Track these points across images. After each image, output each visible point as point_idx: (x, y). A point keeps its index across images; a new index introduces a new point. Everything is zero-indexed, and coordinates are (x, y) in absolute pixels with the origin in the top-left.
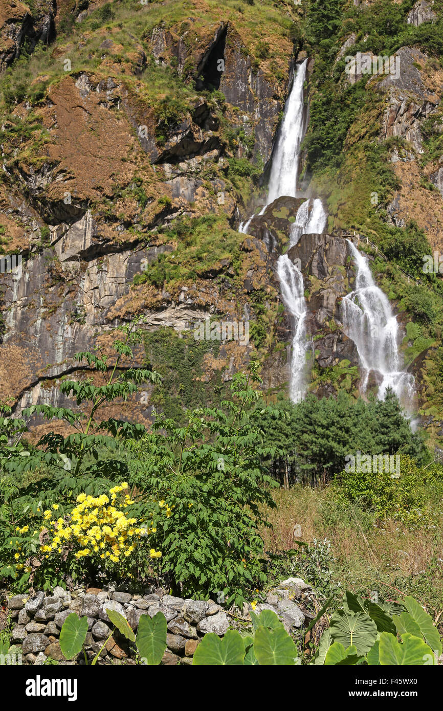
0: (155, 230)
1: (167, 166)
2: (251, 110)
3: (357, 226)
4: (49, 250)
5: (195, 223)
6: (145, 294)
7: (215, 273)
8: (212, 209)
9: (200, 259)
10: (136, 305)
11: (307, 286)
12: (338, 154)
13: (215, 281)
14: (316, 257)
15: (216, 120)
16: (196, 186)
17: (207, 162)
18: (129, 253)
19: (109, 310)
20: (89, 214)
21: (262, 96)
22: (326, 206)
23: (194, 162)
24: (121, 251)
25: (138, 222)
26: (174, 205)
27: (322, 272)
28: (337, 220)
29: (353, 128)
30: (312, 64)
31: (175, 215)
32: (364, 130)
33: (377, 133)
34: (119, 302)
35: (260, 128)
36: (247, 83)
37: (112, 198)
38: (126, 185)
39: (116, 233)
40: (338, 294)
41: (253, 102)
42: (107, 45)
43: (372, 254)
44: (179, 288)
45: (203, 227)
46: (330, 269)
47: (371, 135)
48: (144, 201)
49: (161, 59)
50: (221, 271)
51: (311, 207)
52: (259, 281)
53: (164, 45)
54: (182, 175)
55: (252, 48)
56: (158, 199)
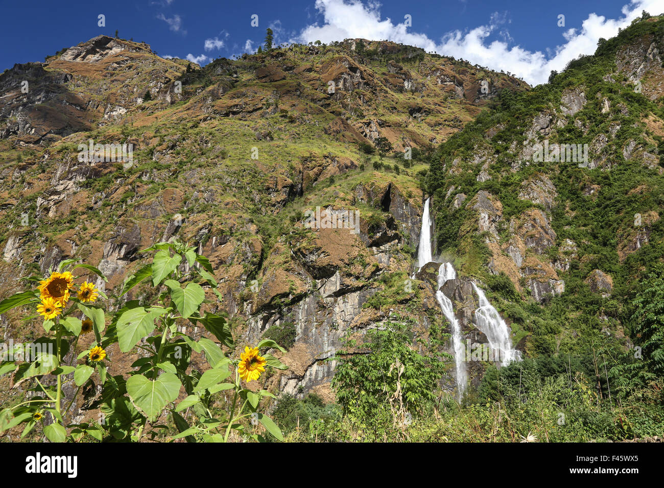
0: (371, 280)
1: (374, 248)
2: (406, 221)
3: (474, 275)
4: (317, 293)
5: (392, 276)
6: (370, 313)
7: (407, 301)
8: (399, 269)
9: (398, 294)
10: (365, 319)
11: (454, 306)
12: (455, 241)
13: (407, 305)
14: (457, 291)
15: (396, 225)
16: (390, 257)
17: (393, 245)
18: (359, 292)
19: (351, 323)
20: (337, 273)
21: (411, 215)
22: (454, 266)
23: (387, 246)
24: (354, 291)
25: (363, 277)
26: (380, 267)
27: (462, 299)
28: (462, 273)
29: (462, 228)
30: (432, 200)
31: (381, 272)
32: (469, 229)
33: (476, 230)
34: (356, 318)
35: (412, 230)
36: (403, 209)
37: (348, 265)
38: (355, 258)
39: (351, 282)
40: (472, 310)
41: (407, 218)
42: (336, 193)
43: (484, 289)
44: (389, 309)
45: (396, 278)
46: (465, 297)
47: (473, 230)
48: (365, 265)
49: (362, 199)
50: (410, 299)
51: (446, 267)
52: (431, 304)
53: (363, 193)
54: (382, 252)
55: (404, 193)
56: (372, 264)
